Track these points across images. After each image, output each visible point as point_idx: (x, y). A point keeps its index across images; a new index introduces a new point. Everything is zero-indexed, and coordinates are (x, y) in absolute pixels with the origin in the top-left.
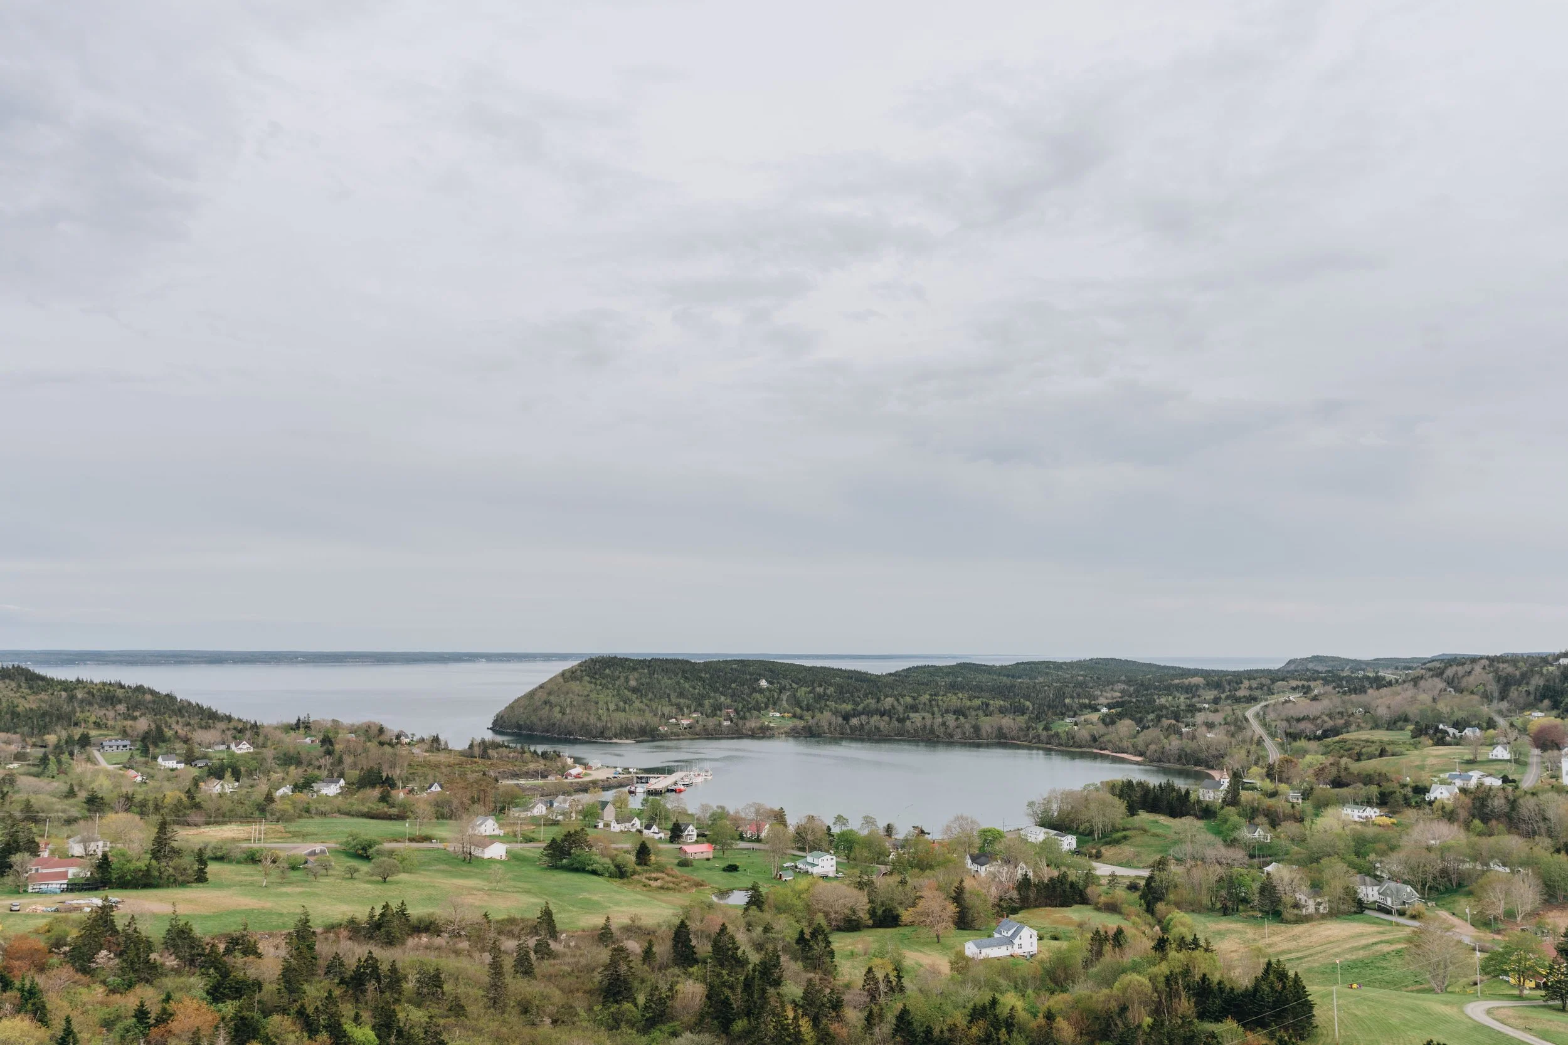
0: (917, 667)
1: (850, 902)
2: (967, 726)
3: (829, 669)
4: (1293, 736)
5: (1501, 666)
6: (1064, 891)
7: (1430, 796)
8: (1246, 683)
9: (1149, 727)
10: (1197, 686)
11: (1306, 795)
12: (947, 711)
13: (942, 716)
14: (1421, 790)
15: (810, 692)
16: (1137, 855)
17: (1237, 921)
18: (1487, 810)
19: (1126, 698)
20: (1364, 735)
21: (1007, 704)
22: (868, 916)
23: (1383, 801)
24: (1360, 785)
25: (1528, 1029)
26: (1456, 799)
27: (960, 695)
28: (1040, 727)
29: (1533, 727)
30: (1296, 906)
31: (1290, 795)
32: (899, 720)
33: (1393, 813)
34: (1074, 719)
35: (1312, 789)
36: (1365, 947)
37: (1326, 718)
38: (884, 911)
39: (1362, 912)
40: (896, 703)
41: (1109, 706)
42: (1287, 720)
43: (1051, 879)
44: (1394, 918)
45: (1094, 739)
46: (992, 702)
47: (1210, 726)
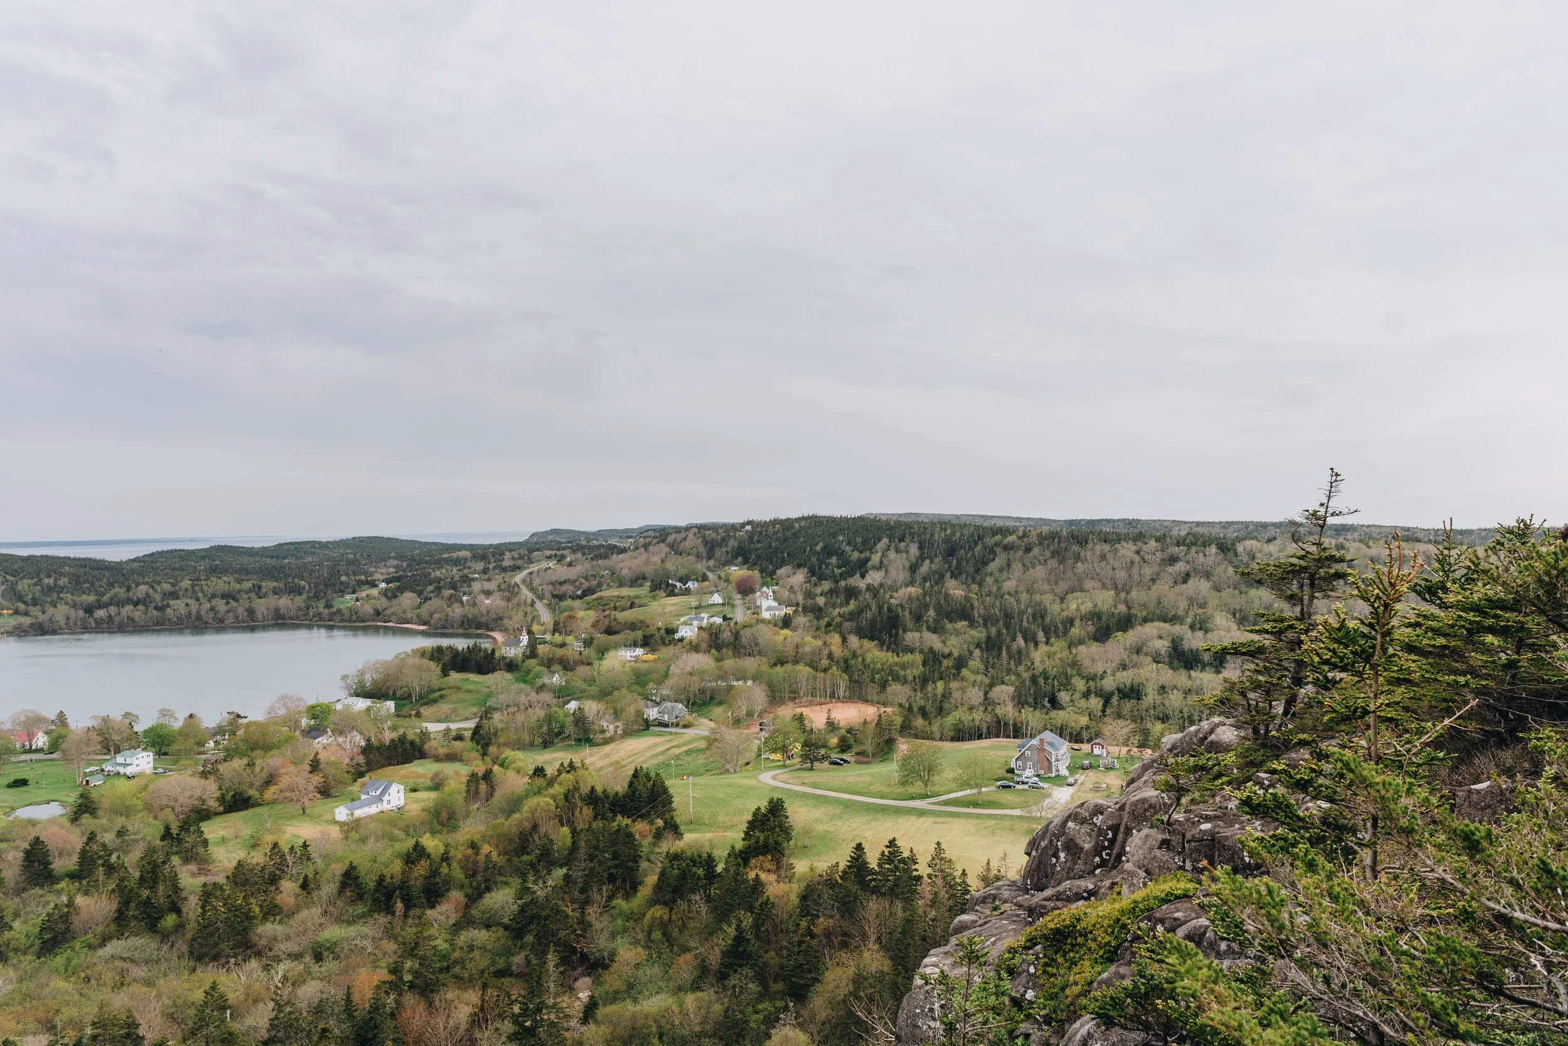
0: (162, 552)
1: (197, 793)
2: (240, 610)
3: (53, 558)
4: (560, 597)
5: (707, 532)
6: (405, 750)
7: (677, 636)
8: (508, 555)
9: (430, 598)
10: (466, 559)
11: (588, 643)
12: (214, 596)
13: (209, 601)
14: (671, 631)
15: (36, 585)
16: (454, 710)
17: (557, 751)
18: (719, 642)
19: (401, 573)
20: (615, 592)
21: (281, 585)
22: (217, 804)
23: (646, 642)
24: (628, 631)
25: (804, 784)
26: (698, 635)
27: (225, 578)
28: (321, 604)
29: (733, 578)
30: (603, 731)
31: (575, 646)
32: (157, 608)
33: (653, 651)
34: (354, 596)
35: (592, 638)
36: (662, 753)
37: (583, 581)
38: (233, 796)
39: (648, 729)
40: (151, 591)
41: (388, 581)
42: (552, 584)
43: (392, 741)
44: (673, 730)
45: (378, 613)
46: (264, 584)
47: (488, 593)
